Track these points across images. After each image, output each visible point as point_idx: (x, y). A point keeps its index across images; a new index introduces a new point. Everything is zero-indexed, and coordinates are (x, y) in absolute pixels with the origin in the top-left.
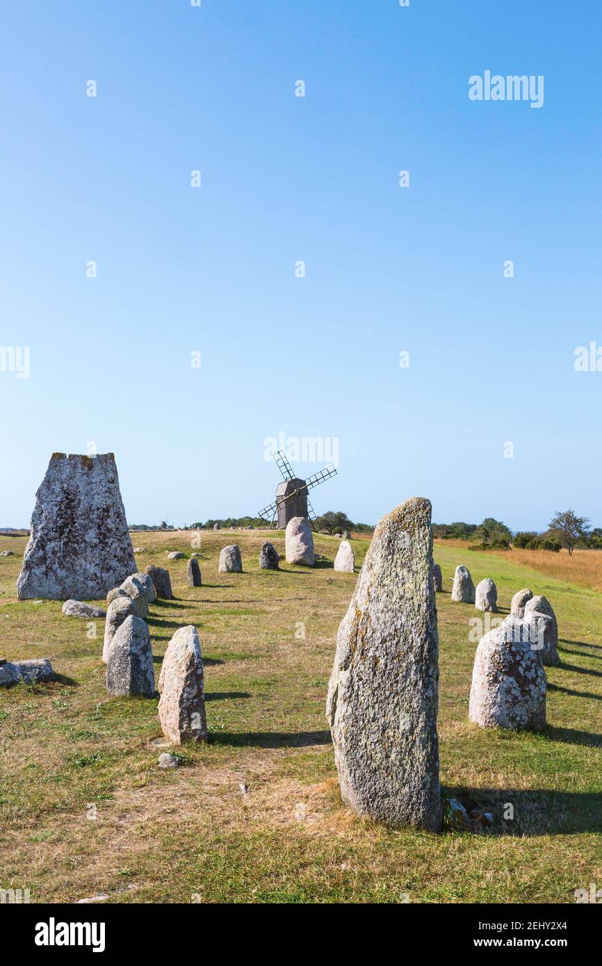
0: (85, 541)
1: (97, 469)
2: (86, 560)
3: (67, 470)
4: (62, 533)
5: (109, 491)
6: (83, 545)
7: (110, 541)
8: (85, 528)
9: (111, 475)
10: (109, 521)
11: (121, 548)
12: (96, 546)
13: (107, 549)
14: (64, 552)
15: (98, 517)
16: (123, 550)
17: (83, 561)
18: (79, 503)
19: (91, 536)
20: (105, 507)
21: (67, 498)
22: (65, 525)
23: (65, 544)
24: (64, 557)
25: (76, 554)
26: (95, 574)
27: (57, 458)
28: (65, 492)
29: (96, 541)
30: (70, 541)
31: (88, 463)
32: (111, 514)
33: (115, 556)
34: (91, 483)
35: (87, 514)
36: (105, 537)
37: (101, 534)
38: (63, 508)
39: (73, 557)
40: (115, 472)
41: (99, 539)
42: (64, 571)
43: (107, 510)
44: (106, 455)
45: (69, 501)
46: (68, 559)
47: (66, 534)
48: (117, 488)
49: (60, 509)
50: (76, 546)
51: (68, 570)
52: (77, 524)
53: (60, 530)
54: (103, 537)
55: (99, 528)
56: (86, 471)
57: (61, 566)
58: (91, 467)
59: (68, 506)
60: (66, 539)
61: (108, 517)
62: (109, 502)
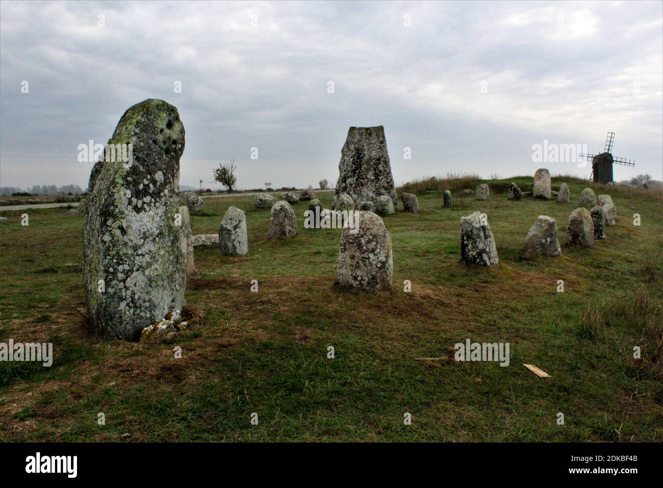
0: (367, 178)
1: (374, 135)
2: (367, 189)
3: (357, 137)
4: (355, 173)
5: (380, 148)
6: (366, 180)
7: (381, 178)
8: (367, 170)
9: (381, 139)
10: (380, 166)
11: (387, 182)
12: (373, 181)
13: (379, 182)
14: (356, 184)
15: (374, 164)
16: (388, 183)
17: (366, 189)
18: (364, 156)
19: (371, 175)
20: (378, 158)
21: (357, 153)
22: (357, 169)
23: (357, 180)
24: (356, 187)
25: (362, 185)
26: (373, 197)
27: (352, 129)
28: (356, 149)
29: (373, 178)
30: (359, 178)
31: (369, 131)
32: (381, 162)
33: (384, 187)
34: (370, 143)
35: (368, 162)
36: (378, 175)
37: (375, 173)
38: (355, 158)
39: (361, 187)
40: (384, 137)
41: (375, 176)
42: (356, 195)
43: (379, 160)
44: (378, 127)
45: (359, 154)
46: (358, 188)
47: (357, 174)
48: (385, 147)
49: (354, 160)
50: (362, 180)
51: (358, 194)
52: (362, 168)
53: (354, 172)
54: (377, 176)
55: (375, 170)
56: (367, 137)
57: (355, 193)
58: (370, 134)
59: (358, 158)
60: (357, 177)
61: (380, 163)
62: (380, 154)
